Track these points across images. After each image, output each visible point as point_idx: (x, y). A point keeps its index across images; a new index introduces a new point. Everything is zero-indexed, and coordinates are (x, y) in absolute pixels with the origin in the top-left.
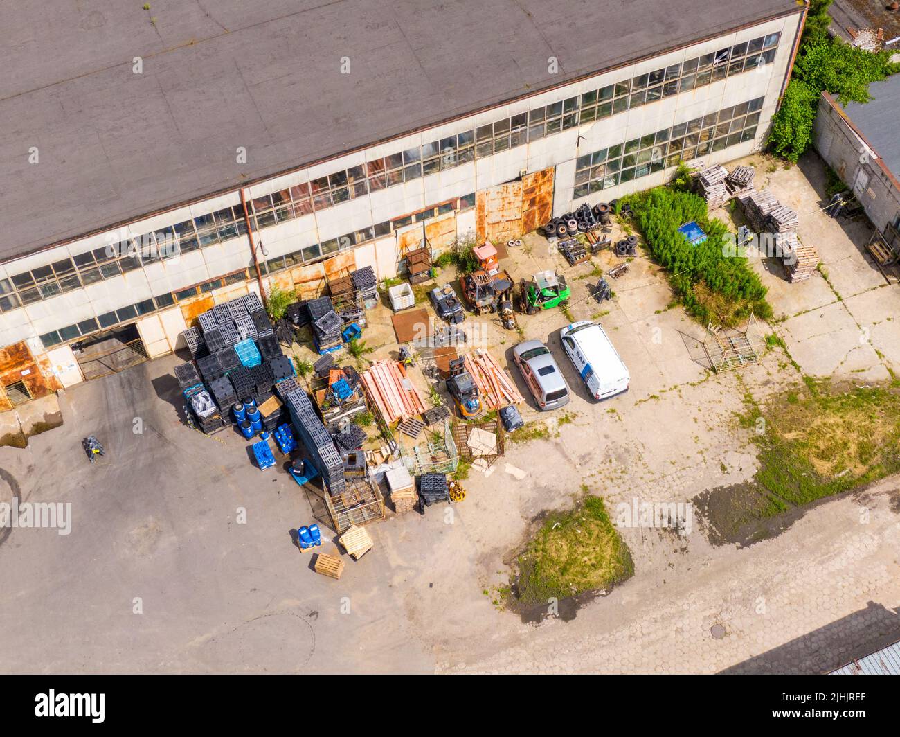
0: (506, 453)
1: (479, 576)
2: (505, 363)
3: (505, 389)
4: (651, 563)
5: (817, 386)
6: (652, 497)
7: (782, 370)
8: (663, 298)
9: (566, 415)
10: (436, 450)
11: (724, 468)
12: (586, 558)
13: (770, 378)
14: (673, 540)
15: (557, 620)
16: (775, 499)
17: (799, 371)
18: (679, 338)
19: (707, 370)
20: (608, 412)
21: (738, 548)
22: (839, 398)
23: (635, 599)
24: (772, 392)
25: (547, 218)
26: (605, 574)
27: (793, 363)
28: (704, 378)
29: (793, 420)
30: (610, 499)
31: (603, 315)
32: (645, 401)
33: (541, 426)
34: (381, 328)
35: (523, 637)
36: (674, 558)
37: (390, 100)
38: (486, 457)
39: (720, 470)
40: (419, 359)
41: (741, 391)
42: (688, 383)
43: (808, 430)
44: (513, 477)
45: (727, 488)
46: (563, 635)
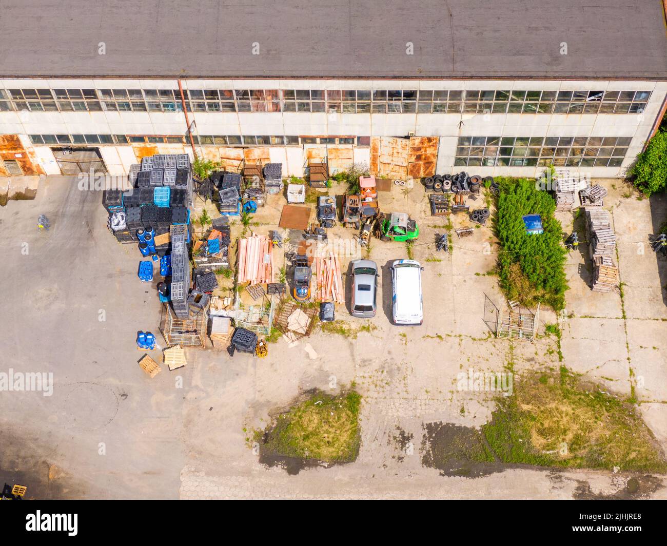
0: (311, 335)
1: (246, 416)
2: (345, 270)
3: (335, 289)
4: (371, 458)
5: (568, 378)
6: (398, 411)
7: (548, 355)
8: (488, 266)
9: (369, 325)
10: (265, 314)
11: (462, 411)
12: (326, 435)
13: (536, 357)
14: (396, 448)
15: (283, 470)
16: (488, 451)
17: (560, 361)
18: (483, 300)
19: (491, 332)
20: (401, 335)
21: (441, 474)
22: (580, 394)
23: (346, 479)
24: (531, 369)
25: (431, 173)
26: (333, 452)
27: (559, 353)
28: (486, 337)
29: (535, 396)
30: (367, 400)
31: (435, 260)
32: (432, 337)
33: (347, 326)
34: (273, 211)
35: (255, 472)
36: (390, 462)
37: (313, 48)
38: (295, 333)
39: (459, 411)
40: (288, 244)
41: (507, 358)
42: (471, 336)
43: (542, 409)
44: (307, 355)
45: (457, 427)
46: (282, 483)
